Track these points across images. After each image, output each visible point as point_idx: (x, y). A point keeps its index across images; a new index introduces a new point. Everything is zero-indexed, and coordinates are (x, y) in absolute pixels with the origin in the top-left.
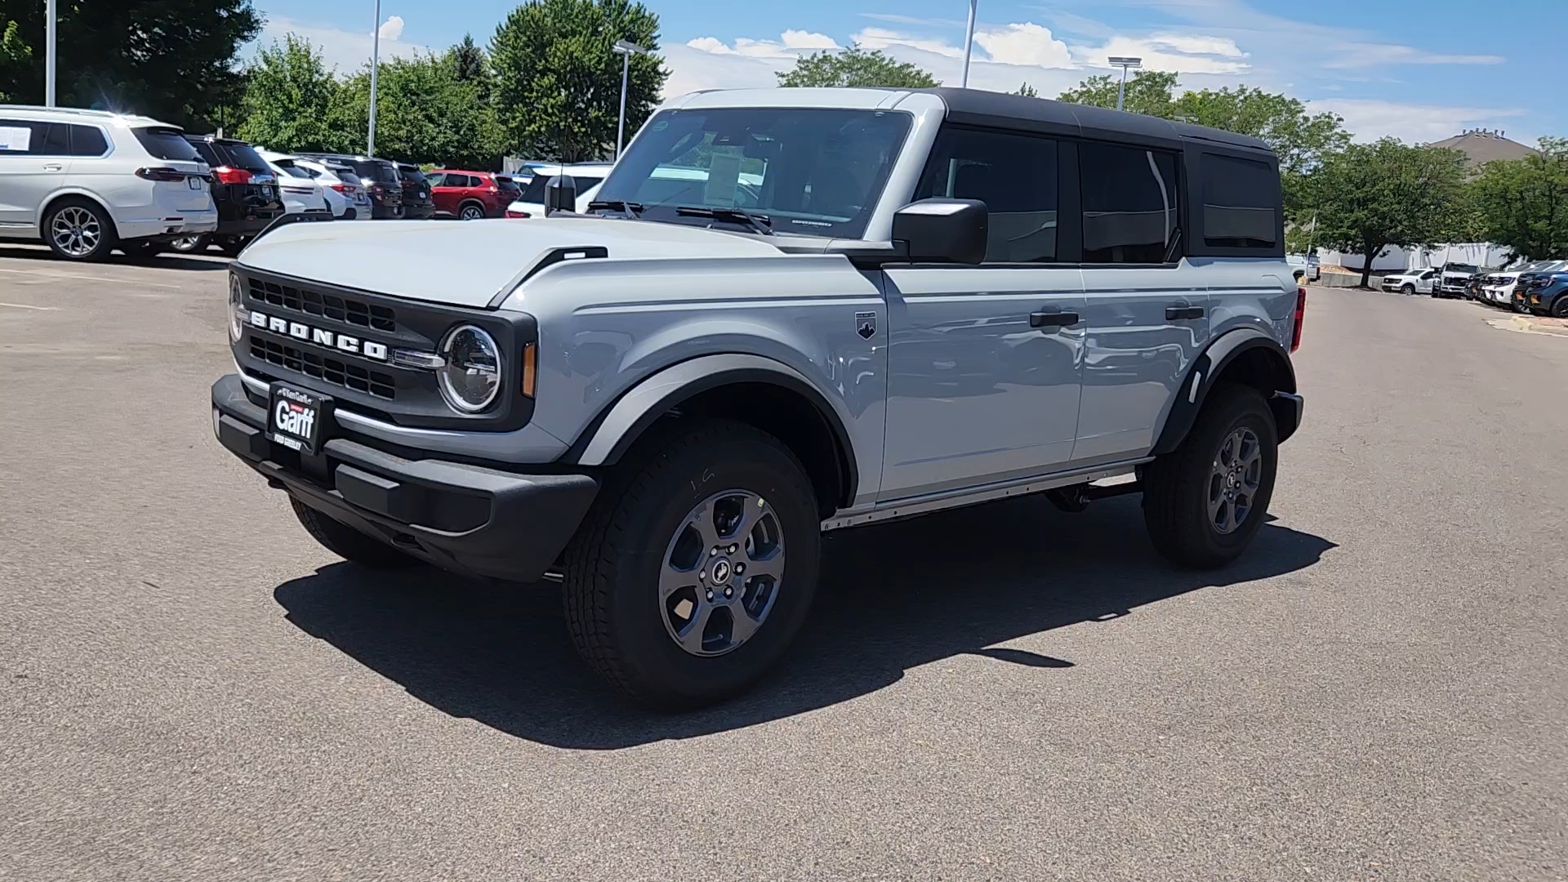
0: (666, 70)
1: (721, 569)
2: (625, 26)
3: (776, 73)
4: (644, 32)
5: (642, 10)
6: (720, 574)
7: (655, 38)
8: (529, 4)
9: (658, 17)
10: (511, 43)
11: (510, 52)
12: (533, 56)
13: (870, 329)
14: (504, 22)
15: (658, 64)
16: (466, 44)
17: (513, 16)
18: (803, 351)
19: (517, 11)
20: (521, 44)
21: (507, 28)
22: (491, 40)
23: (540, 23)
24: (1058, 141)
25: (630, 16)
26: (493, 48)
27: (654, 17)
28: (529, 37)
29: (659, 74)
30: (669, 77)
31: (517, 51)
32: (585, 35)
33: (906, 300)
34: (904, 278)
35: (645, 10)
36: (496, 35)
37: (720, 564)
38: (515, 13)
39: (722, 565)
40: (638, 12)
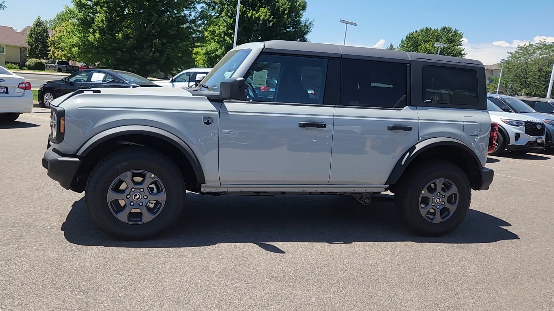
0: (465, 53)
1: (136, 196)
2: (449, 38)
3: (508, 52)
4: (457, 39)
5: (457, 31)
6: (136, 197)
7: (461, 41)
8: (414, 32)
9: (463, 34)
10: (405, 45)
11: (405, 49)
12: (413, 50)
13: (209, 122)
14: (404, 38)
15: (461, 51)
16: (391, 47)
17: (407, 36)
18: (175, 127)
19: (409, 34)
20: (409, 46)
21: (405, 40)
22: (399, 45)
23: (417, 38)
24: (328, 59)
25: (452, 34)
26: (400, 47)
27: (462, 34)
28: (412, 43)
29: (462, 54)
30: (466, 55)
31: (407, 48)
32: (433, 41)
33: (230, 113)
34: (231, 106)
35: (458, 31)
36: (401, 43)
37: (136, 194)
38: (408, 35)
39: (137, 195)
40: (455, 32)
